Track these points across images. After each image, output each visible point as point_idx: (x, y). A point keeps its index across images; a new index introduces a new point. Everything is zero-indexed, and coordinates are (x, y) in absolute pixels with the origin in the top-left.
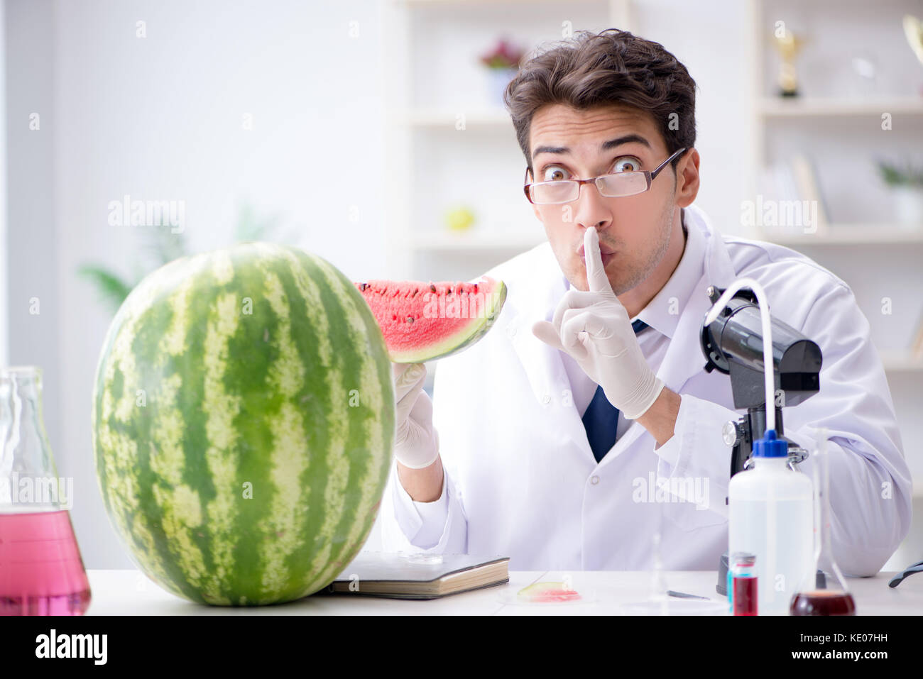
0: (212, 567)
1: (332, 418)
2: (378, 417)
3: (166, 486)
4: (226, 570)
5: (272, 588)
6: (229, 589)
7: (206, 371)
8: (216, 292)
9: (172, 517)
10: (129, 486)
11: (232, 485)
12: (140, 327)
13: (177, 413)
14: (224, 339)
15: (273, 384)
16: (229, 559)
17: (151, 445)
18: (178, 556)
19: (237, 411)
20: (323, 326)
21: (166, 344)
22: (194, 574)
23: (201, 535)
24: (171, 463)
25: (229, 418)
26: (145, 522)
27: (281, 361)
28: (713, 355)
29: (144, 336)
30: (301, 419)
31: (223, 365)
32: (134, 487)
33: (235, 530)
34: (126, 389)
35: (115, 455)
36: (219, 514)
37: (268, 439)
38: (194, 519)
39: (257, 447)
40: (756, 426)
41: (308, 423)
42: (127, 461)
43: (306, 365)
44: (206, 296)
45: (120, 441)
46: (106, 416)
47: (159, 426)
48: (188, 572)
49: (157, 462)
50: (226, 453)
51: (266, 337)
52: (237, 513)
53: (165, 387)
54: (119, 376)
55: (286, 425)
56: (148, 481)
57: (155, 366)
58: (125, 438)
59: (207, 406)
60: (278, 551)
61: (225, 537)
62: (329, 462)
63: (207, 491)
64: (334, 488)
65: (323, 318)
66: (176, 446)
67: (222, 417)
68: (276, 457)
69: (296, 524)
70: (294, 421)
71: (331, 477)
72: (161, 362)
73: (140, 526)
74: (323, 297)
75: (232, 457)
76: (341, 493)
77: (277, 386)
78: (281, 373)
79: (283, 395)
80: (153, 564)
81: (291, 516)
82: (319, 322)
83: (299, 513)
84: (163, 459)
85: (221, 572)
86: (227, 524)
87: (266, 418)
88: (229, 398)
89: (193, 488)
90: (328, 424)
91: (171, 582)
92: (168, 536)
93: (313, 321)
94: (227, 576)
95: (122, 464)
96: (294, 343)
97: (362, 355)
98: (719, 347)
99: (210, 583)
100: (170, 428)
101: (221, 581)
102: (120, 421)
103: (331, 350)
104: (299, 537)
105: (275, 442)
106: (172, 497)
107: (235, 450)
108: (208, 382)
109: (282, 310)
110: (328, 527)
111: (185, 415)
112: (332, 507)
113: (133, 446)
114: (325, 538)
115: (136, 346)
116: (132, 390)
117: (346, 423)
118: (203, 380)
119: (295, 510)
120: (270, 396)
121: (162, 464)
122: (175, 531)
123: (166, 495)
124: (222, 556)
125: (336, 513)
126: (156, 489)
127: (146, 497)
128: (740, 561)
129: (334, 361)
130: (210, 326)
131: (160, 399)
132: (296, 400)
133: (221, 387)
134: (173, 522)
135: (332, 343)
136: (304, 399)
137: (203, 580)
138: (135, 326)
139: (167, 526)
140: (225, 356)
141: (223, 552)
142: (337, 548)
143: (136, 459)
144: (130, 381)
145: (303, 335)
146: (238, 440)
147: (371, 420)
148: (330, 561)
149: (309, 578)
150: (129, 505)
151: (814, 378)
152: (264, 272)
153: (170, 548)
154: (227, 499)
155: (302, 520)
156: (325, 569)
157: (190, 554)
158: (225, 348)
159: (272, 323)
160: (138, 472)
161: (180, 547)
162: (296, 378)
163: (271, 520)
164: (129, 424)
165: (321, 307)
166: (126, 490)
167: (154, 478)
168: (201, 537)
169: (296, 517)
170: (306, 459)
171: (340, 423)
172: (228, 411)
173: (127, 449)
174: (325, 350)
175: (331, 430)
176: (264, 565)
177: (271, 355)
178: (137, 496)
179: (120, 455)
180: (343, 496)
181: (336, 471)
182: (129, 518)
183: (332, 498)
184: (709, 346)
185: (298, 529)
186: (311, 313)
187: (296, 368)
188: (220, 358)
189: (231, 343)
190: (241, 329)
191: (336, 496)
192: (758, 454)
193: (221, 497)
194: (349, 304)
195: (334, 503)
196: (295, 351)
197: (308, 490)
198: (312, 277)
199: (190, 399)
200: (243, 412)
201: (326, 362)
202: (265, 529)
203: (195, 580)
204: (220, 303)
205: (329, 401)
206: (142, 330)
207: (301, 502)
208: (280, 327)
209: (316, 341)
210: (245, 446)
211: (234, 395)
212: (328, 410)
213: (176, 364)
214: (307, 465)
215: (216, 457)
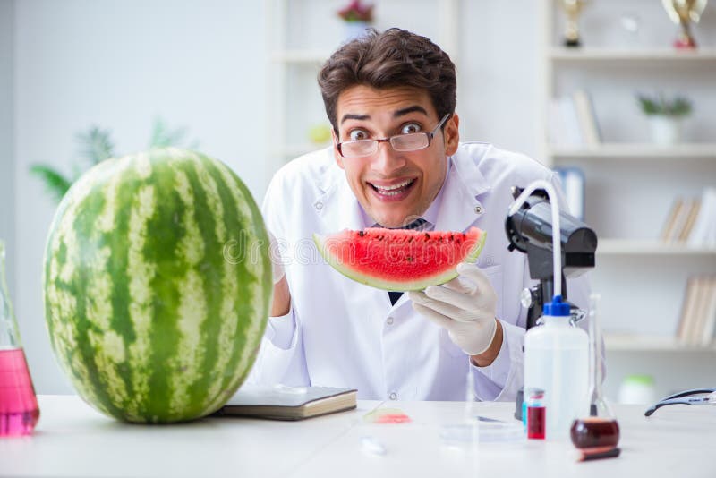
0: (132, 393)
1: (225, 281)
2: (260, 281)
3: (98, 331)
4: (143, 395)
5: (178, 410)
6: (144, 410)
7: (130, 244)
8: (138, 185)
9: (103, 356)
10: (70, 331)
11: (149, 331)
12: (80, 210)
13: (107, 276)
14: (144, 220)
15: (181, 256)
16: (145, 388)
17: (88, 300)
18: (107, 385)
19: (153, 275)
20: (219, 212)
21: (100, 223)
22: (118, 399)
23: (124, 369)
24: (102, 314)
25: (147, 280)
26: (82, 359)
27: (187, 237)
28: (514, 238)
29: (83, 217)
30: (201, 282)
31: (143, 241)
32: (73, 332)
33: (150, 366)
34: (69, 258)
35: (59, 307)
36: (138, 354)
37: (176, 297)
38: (119, 357)
39: (168, 303)
40: (546, 293)
41: (207, 285)
42: (69, 313)
43: (206, 241)
44: (131, 187)
45: (63, 297)
46: (53, 278)
47: (93, 286)
48: (114, 398)
49: (92, 313)
50: (144, 307)
51: (176, 219)
52: (151, 352)
53: (98, 257)
54: (63, 248)
55: (190, 286)
56: (84, 327)
57: (91, 240)
58: (67, 294)
59: (130, 271)
60: (183, 382)
61: (142, 371)
62: (223, 315)
63: (129, 335)
64: (225, 335)
65: (220, 206)
66: (106, 301)
67: (141, 279)
68: (182, 311)
69: (196, 361)
70: (196, 284)
71: (223, 327)
72: (95, 238)
73: (78, 362)
74: (219, 189)
75: (149, 310)
76: (231, 338)
77: (184, 257)
78: (187, 247)
79: (188, 264)
80: (87, 391)
81: (193, 355)
82: (216, 208)
83: (199, 353)
84: (96, 310)
85: (139, 397)
86: (144, 361)
87: (175, 281)
88: (147, 265)
89: (119, 333)
90: (222, 286)
91: (101, 405)
92: (99, 369)
93: (212, 208)
94: (143, 400)
95: (65, 314)
96: (197, 225)
97: (249, 234)
98: (519, 232)
99: (130, 406)
100: (101, 287)
101: (139, 404)
102: (64, 283)
103: (225, 230)
104: (198, 372)
105: (182, 299)
106: (103, 340)
107: (151, 305)
108: (131, 253)
109: (188, 199)
110: (221, 365)
111: (113, 278)
112: (225, 349)
113: (74, 301)
114: (218, 373)
115: (77, 224)
116: (73, 258)
117: (235, 286)
118: (127, 251)
119: (196, 351)
120: (178, 264)
121: (95, 315)
122: (105, 366)
123: (98, 338)
124: (140, 385)
125: (227, 354)
126: (90, 333)
127: (82, 340)
128: (533, 394)
129: (227, 238)
130: (133, 211)
131: (94, 266)
132: (198, 268)
133: (141, 257)
134: (103, 359)
135: (226, 225)
136: (204, 267)
137: (125, 403)
138: (76, 210)
139: (99, 362)
140: (144, 233)
141: (141, 382)
142: (227, 380)
143: (76, 311)
144: (72, 251)
145: (204, 218)
146: (154, 298)
147: (255, 284)
148: (222, 390)
149: (205, 402)
150: (69, 344)
151: (591, 257)
152: (175, 170)
153: (101, 378)
154: (144, 342)
155: (201, 359)
156: (218, 396)
157: (116, 383)
158: (144, 228)
159: (180, 208)
160: (77, 321)
161: (108, 378)
162: (198, 250)
163: (177, 358)
164: (71, 284)
165: (218, 197)
166: (68, 334)
167: (89, 325)
168: (124, 371)
169: (196, 356)
170: (205, 313)
171: (231, 285)
172: (146, 275)
173: (68, 303)
174: (220, 230)
175: (225, 290)
176: (172, 392)
177: (179, 233)
178: (77, 339)
179: (63, 307)
180: (233, 341)
181: (228, 321)
182: (70, 355)
183: (225, 343)
184: (512, 231)
185: (198, 365)
186: (210, 202)
187: (198, 243)
188: (141, 235)
189: (150, 223)
190: (158, 213)
191: (227, 340)
192: (547, 313)
193: (140, 340)
194: (240, 196)
195: (225, 346)
196: (198, 231)
197: (206, 336)
198: (212, 175)
199: (117, 266)
200: (158, 276)
201: (221, 239)
202: (173, 365)
203: (119, 403)
204: (141, 193)
205: (223, 269)
206: (82, 212)
207: (201, 345)
208: (187, 211)
209: (213, 223)
210: (159, 302)
211: (151, 262)
212: (222, 276)
213: (107, 239)
214: (205, 317)
215: (136, 309)
